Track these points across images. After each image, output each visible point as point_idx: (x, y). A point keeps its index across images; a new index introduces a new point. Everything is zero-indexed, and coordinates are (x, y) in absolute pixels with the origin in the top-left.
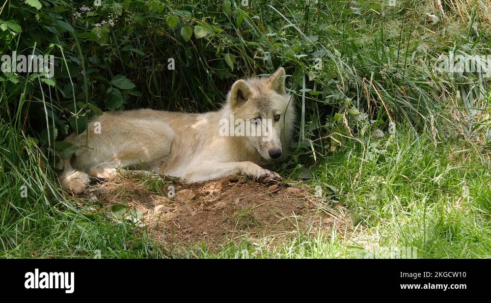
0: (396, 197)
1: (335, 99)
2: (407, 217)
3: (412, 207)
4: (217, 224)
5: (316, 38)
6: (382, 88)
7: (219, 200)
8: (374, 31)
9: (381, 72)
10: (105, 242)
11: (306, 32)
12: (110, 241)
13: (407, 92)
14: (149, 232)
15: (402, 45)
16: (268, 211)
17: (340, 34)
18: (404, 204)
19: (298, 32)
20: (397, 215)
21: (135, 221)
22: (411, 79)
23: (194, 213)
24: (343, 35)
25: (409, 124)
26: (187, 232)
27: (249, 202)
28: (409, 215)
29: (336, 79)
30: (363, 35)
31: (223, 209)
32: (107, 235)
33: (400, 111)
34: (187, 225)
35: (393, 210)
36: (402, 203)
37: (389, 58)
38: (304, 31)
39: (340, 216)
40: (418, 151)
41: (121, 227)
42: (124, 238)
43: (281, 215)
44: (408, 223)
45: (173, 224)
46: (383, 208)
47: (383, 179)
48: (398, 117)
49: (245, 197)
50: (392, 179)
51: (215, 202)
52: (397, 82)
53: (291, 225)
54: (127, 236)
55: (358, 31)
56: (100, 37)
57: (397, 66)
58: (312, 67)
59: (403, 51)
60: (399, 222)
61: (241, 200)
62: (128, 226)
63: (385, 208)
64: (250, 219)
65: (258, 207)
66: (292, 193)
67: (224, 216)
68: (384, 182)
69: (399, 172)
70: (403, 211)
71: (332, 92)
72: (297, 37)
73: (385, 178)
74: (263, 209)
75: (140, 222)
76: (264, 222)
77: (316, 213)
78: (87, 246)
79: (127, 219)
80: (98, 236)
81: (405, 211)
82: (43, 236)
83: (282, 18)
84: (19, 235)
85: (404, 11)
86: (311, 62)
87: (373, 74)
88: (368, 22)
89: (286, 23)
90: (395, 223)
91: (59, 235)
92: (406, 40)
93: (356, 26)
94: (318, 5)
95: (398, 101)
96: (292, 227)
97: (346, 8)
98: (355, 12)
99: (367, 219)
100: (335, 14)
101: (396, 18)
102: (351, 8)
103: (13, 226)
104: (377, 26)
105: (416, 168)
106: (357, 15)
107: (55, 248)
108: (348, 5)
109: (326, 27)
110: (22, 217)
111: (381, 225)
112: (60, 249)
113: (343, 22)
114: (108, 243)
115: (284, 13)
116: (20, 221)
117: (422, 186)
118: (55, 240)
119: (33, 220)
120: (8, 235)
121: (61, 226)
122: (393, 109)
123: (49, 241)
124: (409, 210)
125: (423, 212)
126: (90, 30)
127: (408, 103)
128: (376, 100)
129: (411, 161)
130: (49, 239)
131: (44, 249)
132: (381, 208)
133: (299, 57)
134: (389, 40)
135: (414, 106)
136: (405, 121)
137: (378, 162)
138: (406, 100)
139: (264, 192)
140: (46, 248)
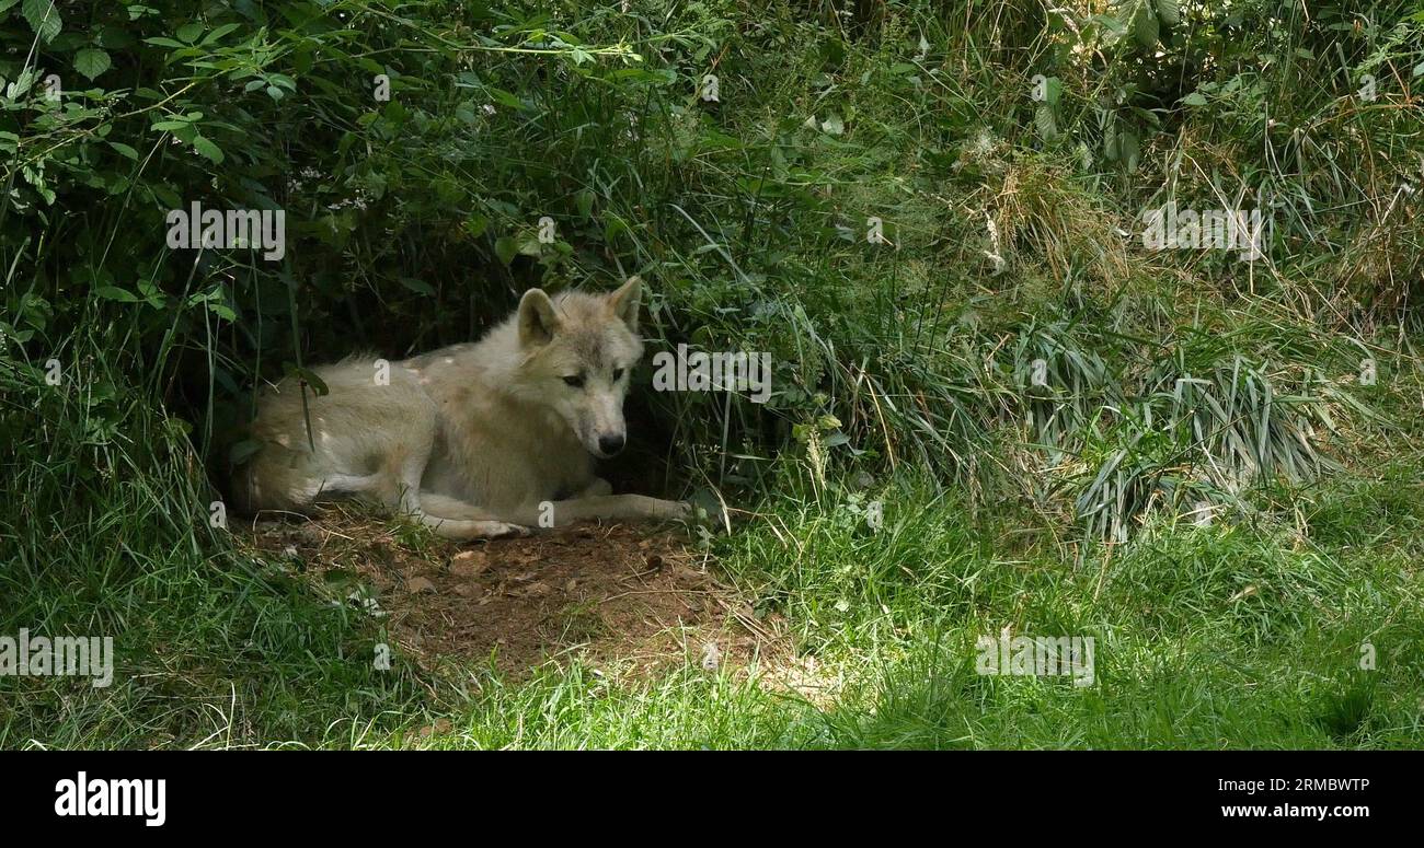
0: (885, 607)
1: (788, 401)
2: (902, 649)
3: (914, 631)
4: (527, 625)
5: (761, 279)
6: (882, 390)
7: (537, 579)
8: (879, 278)
9: (881, 360)
10: (302, 638)
11: (743, 265)
12: (313, 638)
13: (928, 402)
14: (392, 629)
15: (931, 311)
16: (631, 610)
17: (809, 276)
18: (900, 623)
19: (727, 262)
20: (882, 644)
21: (366, 603)
22: (940, 380)
23: (484, 601)
24: (817, 278)
25: (927, 466)
26: (467, 635)
27: (595, 588)
28: (906, 647)
29: (793, 362)
30: (855, 283)
31: (542, 597)
32: (307, 625)
33: (912, 441)
34: (468, 623)
35: (875, 634)
36: (896, 621)
37: (901, 334)
38: (739, 262)
39: (772, 636)
40: (939, 522)
41: (337, 612)
42: (341, 635)
43: (655, 622)
44: (903, 662)
45: (441, 617)
46: (857, 628)
47: (864, 571)
48: (906, 452)
49: (588, 578)
50: (880, 574)
51: (527, 582)
52: (913, 384)
53: (674, 642)
54: (348, 633)
55: (845, 274)
56: (336, 231)
57: (916, 351)
58: (748, 334)
59: (930, 323)
60: (885, 658)
61: (579, 583)
62: (349, 612)
63: (862, 628)
64: (593, 624)
65: (611, 601)
66: (682, 579)
67: (542, 610)
68: (865, 577)
69: (895, 560)
70: (896, 638)
71: (784, 386)
72: (724, 272)
73: (867, 568)
74: (619, 605)
75: (377, 606)
76: (621, 631)
77: (724, 624)
78: (266, 643)
79: (351, 597)
80: (289, 625)
81: (900, 636)
82: (181, 615)
83: (699, 232)
84: (133, 608)
85: (942, 244)
86: (748, 325)
87: (866, 360)
88: (868, 258)
89: (706, 242)
90: (877, 659)
91: (211, 615)
92: (939, 301)
93: (843, 264)
94: (772, 216)
95: (909, 419)
96: (674, 648)
97: (827, 225)
98: (846, 237)
99: (824, 646)
100: (804, 236)
101: (924, 256)
102: (838, 226)
103: (123, 590)
104: (885, 267)
105: (931, 553)
106: (848, 243)
107: (202, 641)
108: (833, 221)
109: (784, 260)
110: (142, 573)
111: (851, 660)
112: (213, 643)
113: (818, 253)
114: (307, 641)
115: (702, 223)
116: (139, 580)
117: (939, 591)
118: (204, 625)
119: (164, 582)
120: (112, 606)
121: (219, 598)
122: (899, 433)
123: (192, 626)
124: (907, 635)
125: (934, 644)
126: (318, 218)
127: (929, 426)
128: (867, 412)
129: (921, 539)
130: (192, 621)
131: (180, 641)
132: (855, 627)
133: (724, 311)
134: (904, 299)
135: (939, 433)
136: (920, 459)
137: (855, 536)
138: (926, 420)
139: (627, 574)
140: (186, 638)
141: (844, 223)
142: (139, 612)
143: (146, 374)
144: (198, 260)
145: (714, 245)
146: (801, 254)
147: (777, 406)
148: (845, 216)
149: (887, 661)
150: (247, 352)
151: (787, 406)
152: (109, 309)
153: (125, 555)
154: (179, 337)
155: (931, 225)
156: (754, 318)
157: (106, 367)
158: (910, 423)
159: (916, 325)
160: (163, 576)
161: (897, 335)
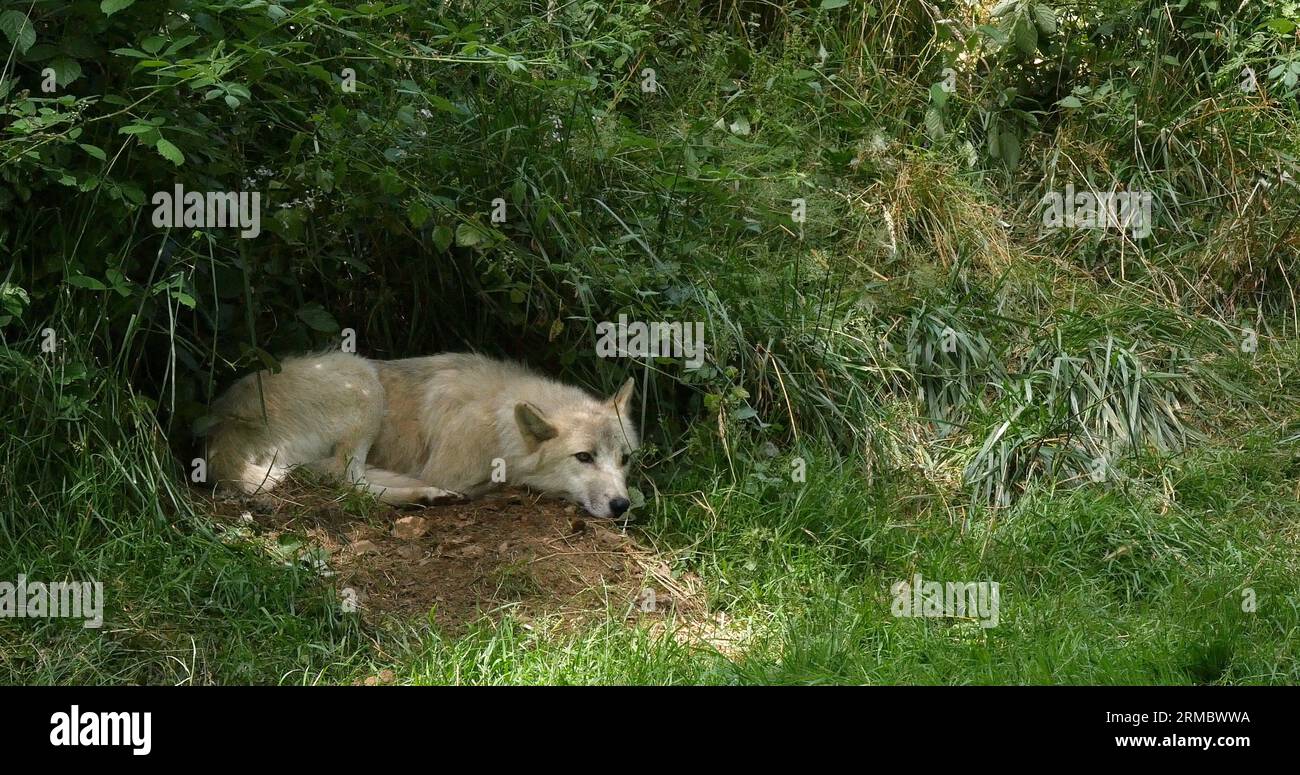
0: (789, 567)
2: (805, 605)
3: (816, 589)
4: (462, 584)
5: (676, 266)
6: (785, 369)
7: (472, 541)
8: (783, 266)
9: (785, 341)
10: (258, 597)
11: (659, 254)
12: (268, 596)
13: (829, 380)
15: (831, 296)
16: (557, 569)
17: (720, 264)
18: (803, 581)
19: (646, 252)
20: (787, 600)
21: (316, 565)
22: (839, 359)
23: (423, 562)
24: (726, 265)
25: (827, 438)
26: (407, 593)
27: (525, 550)
28: (808, 603)
30: (761, 271)
31: (476, 558)
32: (262, 585)
33: (813, 414)
34: (409, 582)
35: (780, 591)
37: (803, 317)
38: (655, 251)
39: (686, 593)
40: (838, 488)
41: (289, 572)
42: (293, 593)
43: (579, 580)
44: (806, 616)
45: (385, 577)
46: (764, 586)
47: (770, 533)
48: (808, 423)
49: (518, 541)
50: (785, 536)
51: (462, 545)
52: (814, 362)
53: (597, 599)
54: (299, 591)
55: (752, 262)
56: (287, 227)
57: (817, 332)
59: (829, 307)
60: (790, 613)
61: (510, 545)
62: (301, 573)
63: (768, 585)
64: (523, 582)
65: (540, 561)
66: (604, 541)
67: (477, 570)
68: (771, 540)
69: (799, 524)
70: (799, 595)
72: (643, 260)
73: (773, 531)
74: (548, 566)
75: (326, 567)
76: (549, 589)
77: (643, 583)
78: (225, 601)
79: (303, 559)
80: (245, 585)
81: (803, 593)
82: (147, 576)
83: (620, 224)
84: (104, 570)
85: (841, 235)
86: (664, 308)
87: (771, 341)
88: (773, 249)
89: (625, 232)
90: (782, 614)
91: (176, 575)
92: (837, 286)
93: (750, 254)
94: (685, 209)
95: (811, 395)
96: (597, 604)
97: (735, 217)
98: (752, 228)
99: (734, 603)
100: (714, 228)
101: (824, 246)
102: (745, 218)
103: (94, 553)
104: (788, 256)
105: (831, 517)
106: (754, 234)
107: (166, 599)
108: (740, 214)
109: (693, 249)
110: (112, 538)
111: (759, 615)
112: (176, 601)
113: (727, 243)
114: (262, 599)
115: (622, 217)
116: (109, 544)
117: (838, 552)
118: (168, 585)
119: (131, 545)
120: (84, 568)
121: (181, 560)
122: (801, 407)
123: (157, 585)
124: (810, 592)
125: (835, 600)
126: (272, 213)
127: (829, 401)
128: (772, 388)
129: (822, 505)
130: (157, 581)
131: (147, 599)
132: (762, 585)
133: (644, 294)
134: (806, 285)
135: (838, 408)
136: (821, 431)
137: (762, 502)
138: (826, 396)
139: (554, 537)
140: (151, 597)
141: (751, 215)
142: (109, 573)
143: (115, 355)
144: (160, 252)
145: (632, 235)
146: (711, 244)
147: (691, 382)
148: (751, 209)
149: (792, 616)
150: (206, 331)
151: (700, 382)
152: (80, 295)
153: (96, 521)
154: (144, 322)
155: (830, 218)
156: (670, 302)
157: (78, 348)
158: (810, 398)
159: (816, 309)
160: (130, 540)
161: (800, 318)
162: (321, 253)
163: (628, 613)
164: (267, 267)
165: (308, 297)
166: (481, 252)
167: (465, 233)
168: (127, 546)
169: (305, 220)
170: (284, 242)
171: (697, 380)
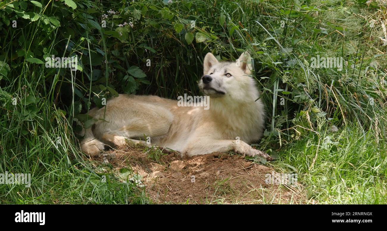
0: (342, 179)
1: (302, 99)
2: (350, 196)
3: (354, 189)
4: (200, 189)
5: (290, 50)
6: (340, 93)
7: (204, 171)
8: (337, 48)
9: (339, 81)
10: (112, 196)
11: (284, 45)
12: (116, 196)
13: (359, 98)
14: (147, 192)
15: (358, 61)
16: (241, 182)
17: (310, 48)
18: (349, 185)
19: (276, 43)
20: (342, 194)
21: (136, 182)
22: (363, 88)
23: (183, 180)
24: (313, 49)
25: (359, 123)
26: (177, 194)
27: (227, 174)
28: (351, 195)
29: (303, 83)
30: (329, 51)
31: (206, 178)
32: (113, 191)
33: (352, 113)
34: (177, 188)
35: (339, 190)
36: (347, 185)
37: (346, 70)
38: (282, 43)
39: (298, 191)
40: (364, 145)
41: (125, 186)
42: (127, 194)
43: (251, 187)
44: (350, 201)
45: (167, 187)
46: (332, 188)
47: (334, 165)
48: (350, 116)
49: (224, 170)
50: (341, 166)
51: (200, 172)
52: (352, 90)
53: (259, 195)
54: (129, 194)
55: (325, 47)
56: (122, 35)
57: (353, 77)
58: (286, 73)
59: (358, 66)
60: (343, 200)
61: (221, 172)
62: (130, 185)
63: (334, 187)
64: (227, 188)
65: (234, 179)
66: (262, 170)
67: (207, 183)
68: (334, 167)
69: (347, 160)
70: (347, 191)
71: (300, 93)
72: (276, 47)
73: (335, 164)
74: (237, 181)
75: (141, 183)
76: (238, 191)
77: (279, 187)
78: (97, 198)
79: (131, 179)
80: (106, 191)
81: (349, 191)
82: (64, 188)
83: (266, 32)
84: (44, 186)
85: (362, 34)
86: (285, 69)
87: (333, 81)
88: (333, 41)
89: (268, 36)
90: (340, 200)
91: (76, 188)
92: (362, 56)
93: (323, 43)
94: (295, 24)
95: (351, 104)
96: (259, 197)
97: (317, 27)
98: (324, 32)
99: (319, 195)
100: (308, 32)
101: (356, 39)
102: (321, 28)
103: (40, 178)
104: (340, 44)
105: (361, 158)
106: (325, 34)
107: (72, 198)
108: (319, 26)
109: (300, 42)
110: (48, 172)
111: (330, 201)
112: (76, 198)
113: (313, 39)
114: (113, 198)
115: (267, 28)
116: (47, 174)
117: (364, 173)
118: (73, 192)
119: (56, 175)
120: (36, 185)
121: (78, 181)
122: (347, 110)
123: (68, 192)
124: (352, 190)
125: (363, 193)
126: (114, 29)
127: (359, 107)
128: (334, 102)
129: (357, 152)
130: (68, 190)
131: (63, 198)
132: (331, 188)
133: (276, 63)
134: (348, 56)
135: (363, 110)
136: (355, 120)
137: (331, 151)
138: (358, 104)
139: (240, 168)
140: (65, 197)
141: (323, 27)
142: (47, 187)
143: (48, 92)
144: (67, 47)
145: (272, 38)
146: (306, 39)
147: (297, 101)
148: (323, 24)
149: (344, 201)
150: (87, 81)
151: (301, 101)
152: (32, 66)
153: (41, 164)
154: (60, 78)
155: (358, 26)
156: (288, 66)
157: (32, 90)
158: (351, 105)
159: (353, 66)
160: (56, 172)
161: (345, 71)
162: (136, 46)
163: (272, 201)
164: (113, 52)
165: (131, 65)
166: (206, 44)
167: (199, 36)
168: (55, 175)
169: (129, 32)
170: (119, 41)
171: (300, 100)
